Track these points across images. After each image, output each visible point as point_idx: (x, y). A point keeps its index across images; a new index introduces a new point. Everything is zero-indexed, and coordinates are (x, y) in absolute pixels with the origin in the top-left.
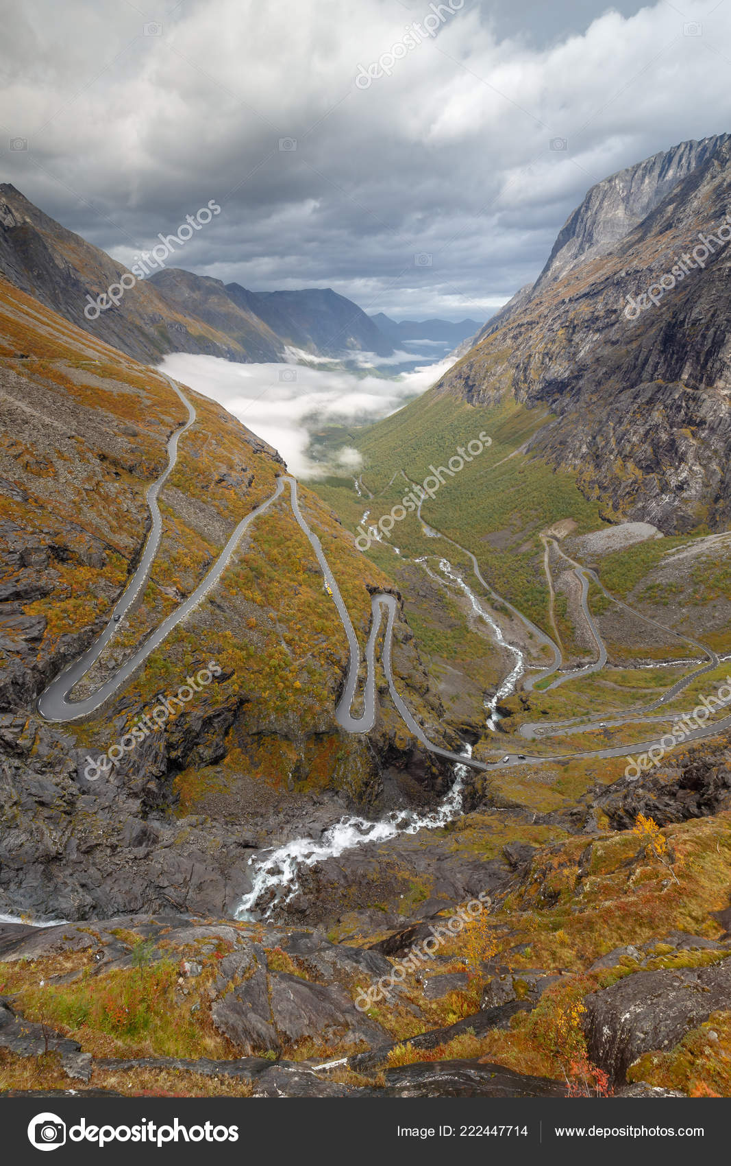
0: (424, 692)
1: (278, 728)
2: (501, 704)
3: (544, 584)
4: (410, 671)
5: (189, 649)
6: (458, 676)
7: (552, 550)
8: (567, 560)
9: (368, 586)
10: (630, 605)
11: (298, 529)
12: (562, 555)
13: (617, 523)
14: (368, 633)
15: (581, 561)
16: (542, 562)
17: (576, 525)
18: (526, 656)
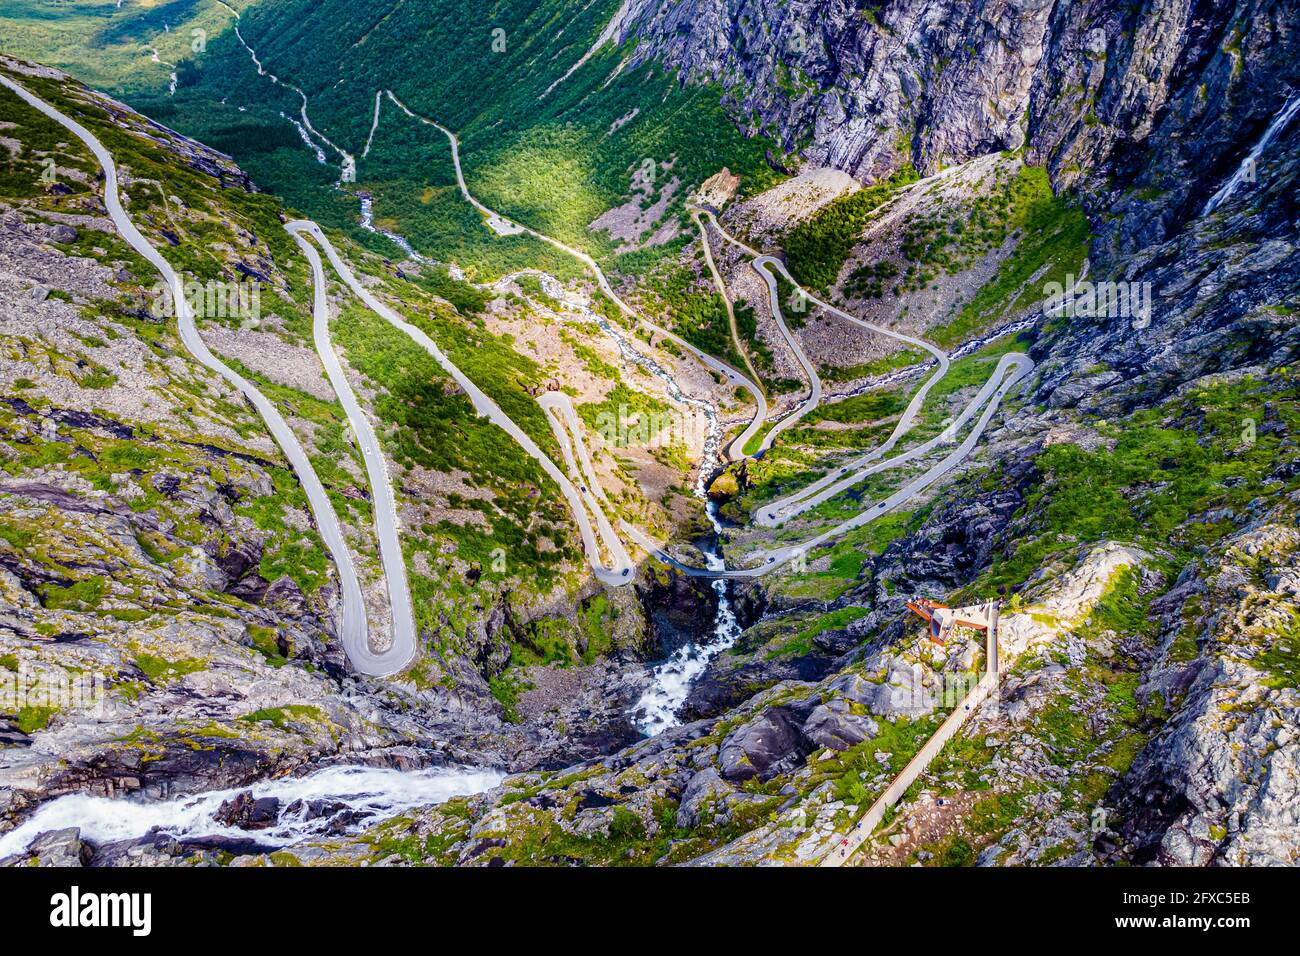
3: (713, 293)
7: (710, 231)
8: (737, 247)
10: (836, 304)
12: (728, 238)
13: (794, 174)
15: (757, 244)
16: (701, 254)
17: (736, 181)
18: (718, 410)
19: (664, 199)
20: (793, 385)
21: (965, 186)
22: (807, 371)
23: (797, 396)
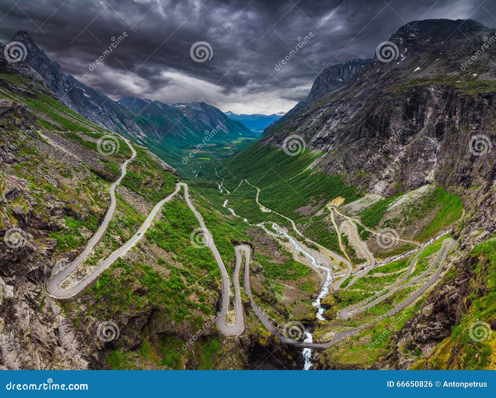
0: (273, 302)
1: (177, 331)
2: (323, 302)
3: (334, 231)
4: (263, 291)
5: (125, 272)
7: (334, 212)
8: (343, 216)
9: (231, 240)
11: (188, 209)
12: (340, 214)
13: (363, 196)
14: (234, 268)
15: (350, 216)
16: (330, 219)
17: (344, 199)
18: (331, 270)
19: (319, 204)
20: (364, 261)
21: (419, 194)
22: (369, 256)
23: (364, 265)
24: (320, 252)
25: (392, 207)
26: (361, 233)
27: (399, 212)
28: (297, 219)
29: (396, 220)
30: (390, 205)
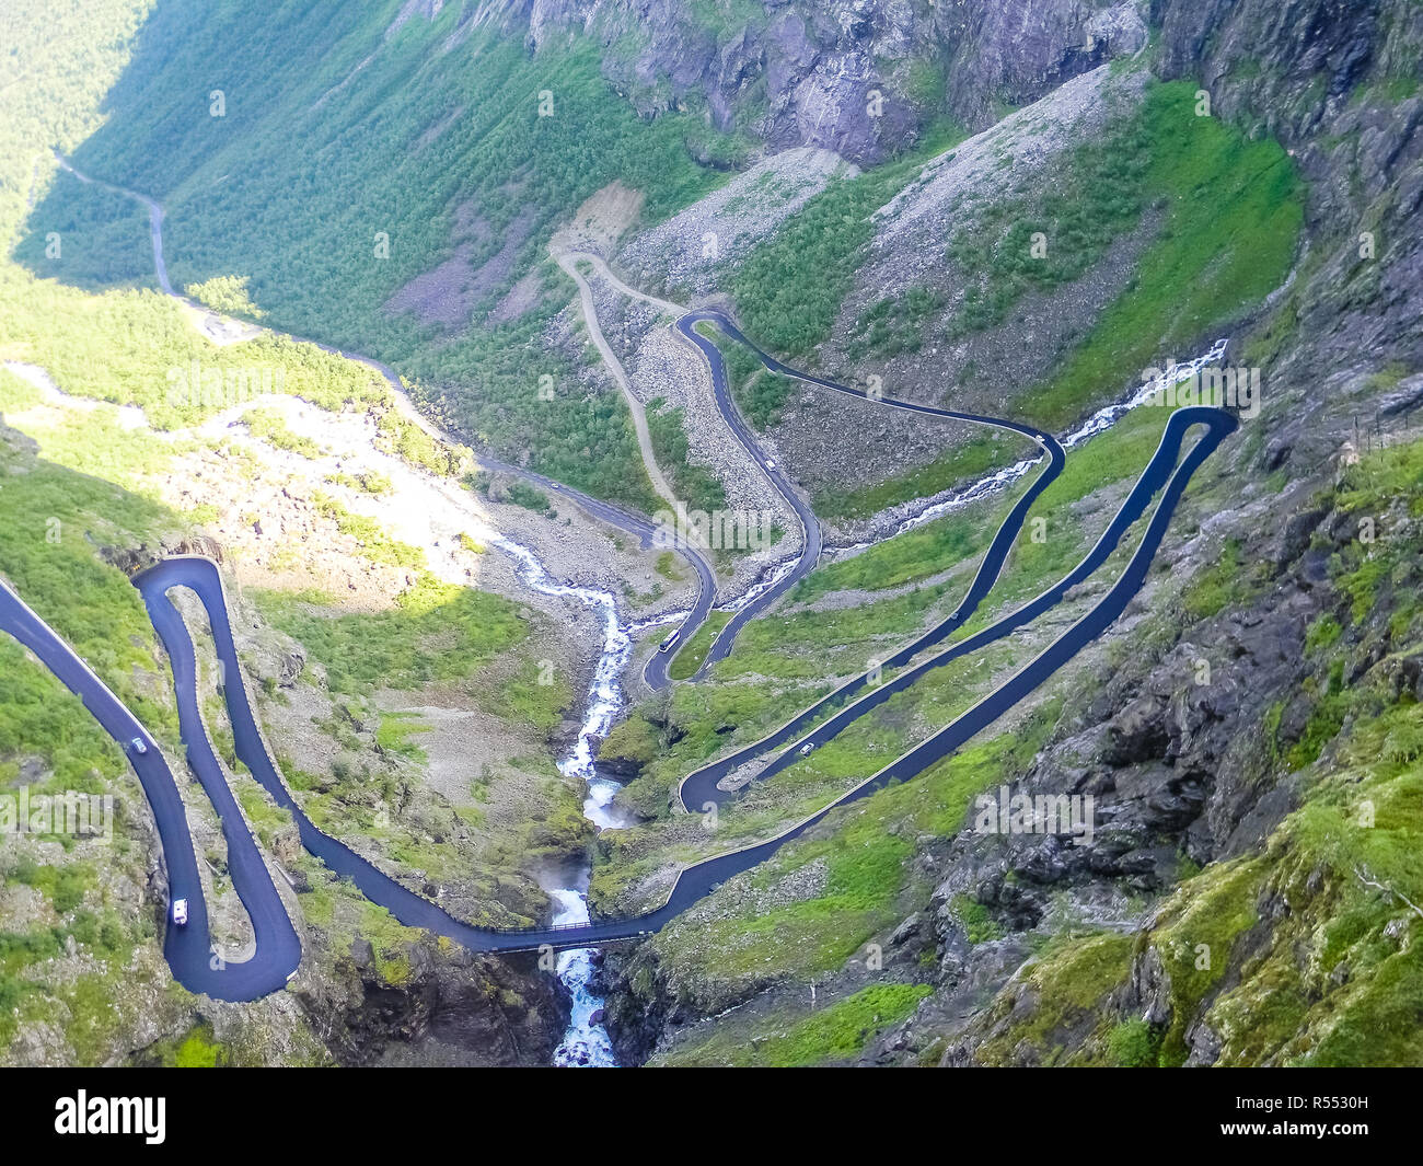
2: (604, 753)
3: (605, 391)
4: (335, 761)
6: (462, 724)
7: (596, 285)
8: (644, 303)
9: (106, 552)
12: (629, 292)
13: (739, 166)
16: (580, 327)
17: (639, 198)
18: (621, 601)
19: (510, 246)
23: (775, 555)
24: (553, 516)
25: (897, 226)
26: (748, 385)
27: (937, 251)
28: (409, 352)
29: (926, 305)
30: (887, 209)
